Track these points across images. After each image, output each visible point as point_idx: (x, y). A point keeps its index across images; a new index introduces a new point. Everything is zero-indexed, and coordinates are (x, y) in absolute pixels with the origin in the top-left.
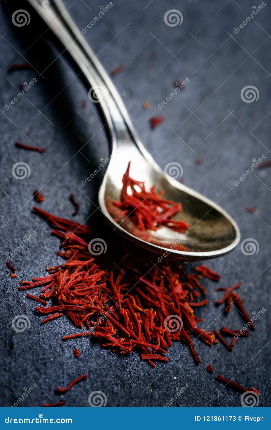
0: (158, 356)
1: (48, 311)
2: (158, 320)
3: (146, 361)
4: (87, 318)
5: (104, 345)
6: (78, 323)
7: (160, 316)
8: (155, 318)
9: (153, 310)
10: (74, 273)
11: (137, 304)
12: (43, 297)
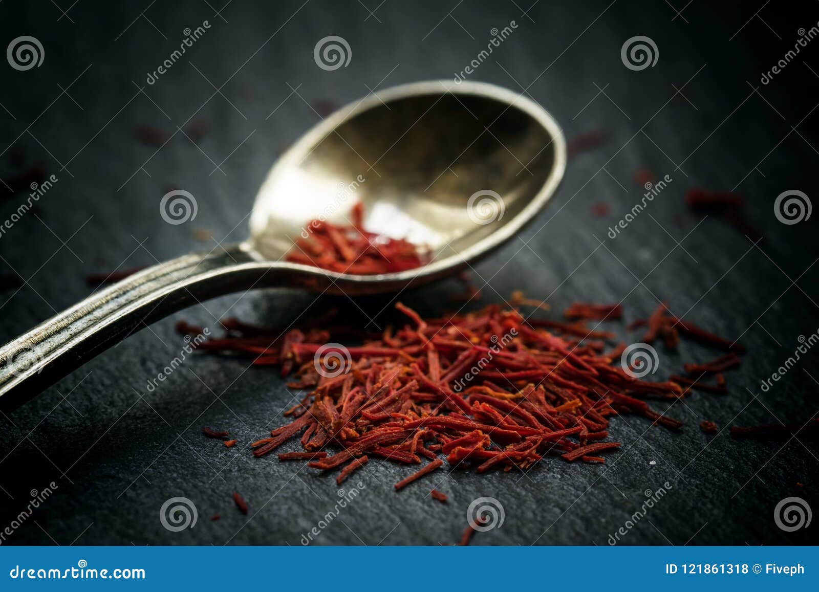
0: (596, 446)
1: (335, 461)
2: (553, 397)
3: (579, 460)
4: (419, 443)
5: (482, 467)
6: (408, 457)
7: (554, 388)
8: (547, 398)
9: (532, 385)
10: (344, 396)
11: (495, 390)
12: (310, 448)
